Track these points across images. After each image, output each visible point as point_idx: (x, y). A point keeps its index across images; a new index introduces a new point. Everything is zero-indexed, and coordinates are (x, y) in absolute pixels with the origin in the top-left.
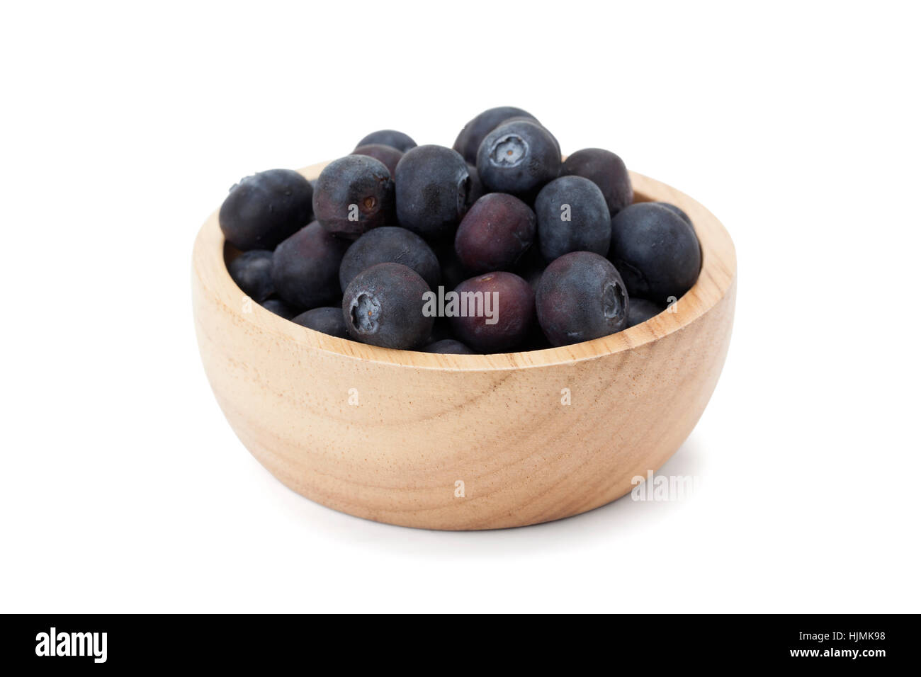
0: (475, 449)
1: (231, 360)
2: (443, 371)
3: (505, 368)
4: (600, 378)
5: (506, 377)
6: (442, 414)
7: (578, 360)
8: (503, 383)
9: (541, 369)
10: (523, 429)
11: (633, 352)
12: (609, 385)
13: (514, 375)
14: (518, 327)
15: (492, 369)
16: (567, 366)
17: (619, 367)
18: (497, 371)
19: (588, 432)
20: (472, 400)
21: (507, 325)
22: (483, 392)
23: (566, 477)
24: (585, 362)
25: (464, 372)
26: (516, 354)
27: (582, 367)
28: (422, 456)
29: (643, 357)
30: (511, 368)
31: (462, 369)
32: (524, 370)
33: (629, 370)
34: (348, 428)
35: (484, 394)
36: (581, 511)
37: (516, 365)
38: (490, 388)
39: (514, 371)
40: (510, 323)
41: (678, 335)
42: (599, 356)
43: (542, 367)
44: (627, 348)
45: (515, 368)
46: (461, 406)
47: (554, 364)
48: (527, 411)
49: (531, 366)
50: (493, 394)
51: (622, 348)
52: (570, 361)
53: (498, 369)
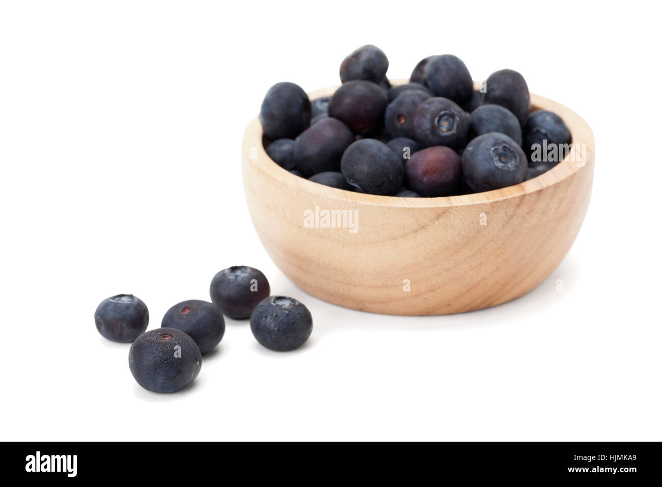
0: (426, 259)
1: (267, 206)
2: (404, 208)
3: (444, 206)
4: (506, 213)
5: (445, 211)
6: (404, 236)
7: (492, 200)
8: (443, 215)
9: (467, 207)
10: (457, 246)
11: (527, 196)
12: (511, 217)
13: (450, 210)
14: (451, 176)
15: (435, 206)
16: (484, 205)
17: (519, 206)
18: (439, 208)
19: (499, 248)
20: (423, 227)
21: (444, 175)
22: (430, 221)
23: (485, 279)
24: (496, 202)
25: (418, 208)
26: (452, 198)
27: (494, 205)
28: (392, 264)
29: (533, 199)
30: (448, 205)
31: (417, 206)
32: (457, 207)
33: (524, 208)
34: (344, 247)
35: (430, 223)
36: (495, 303)
37: (451, 204)
38: (435, 219)
39: (450, 208)
40: (446, 174)
41: (557, 186)
42: (505, 198)
43: (468, 205)
44: (523, 193)
45: (451, 205)
46: (416, 231)
47: (476, 203)
48: (459, 234)
49: (461, 204)
50: (437, 222)
51: (520, 194)
52: (486, 201)
53: (440, 206)
